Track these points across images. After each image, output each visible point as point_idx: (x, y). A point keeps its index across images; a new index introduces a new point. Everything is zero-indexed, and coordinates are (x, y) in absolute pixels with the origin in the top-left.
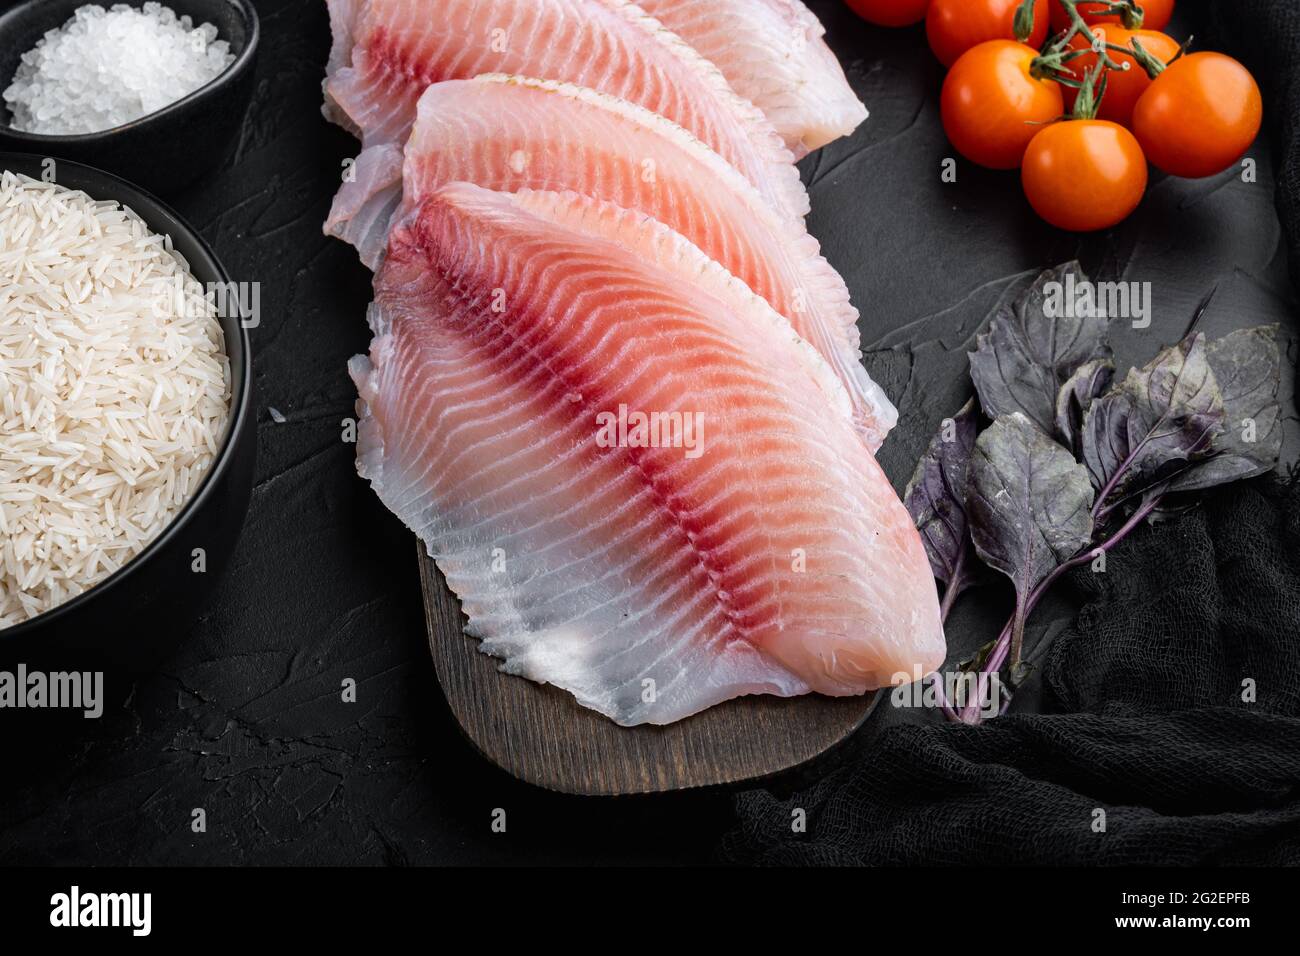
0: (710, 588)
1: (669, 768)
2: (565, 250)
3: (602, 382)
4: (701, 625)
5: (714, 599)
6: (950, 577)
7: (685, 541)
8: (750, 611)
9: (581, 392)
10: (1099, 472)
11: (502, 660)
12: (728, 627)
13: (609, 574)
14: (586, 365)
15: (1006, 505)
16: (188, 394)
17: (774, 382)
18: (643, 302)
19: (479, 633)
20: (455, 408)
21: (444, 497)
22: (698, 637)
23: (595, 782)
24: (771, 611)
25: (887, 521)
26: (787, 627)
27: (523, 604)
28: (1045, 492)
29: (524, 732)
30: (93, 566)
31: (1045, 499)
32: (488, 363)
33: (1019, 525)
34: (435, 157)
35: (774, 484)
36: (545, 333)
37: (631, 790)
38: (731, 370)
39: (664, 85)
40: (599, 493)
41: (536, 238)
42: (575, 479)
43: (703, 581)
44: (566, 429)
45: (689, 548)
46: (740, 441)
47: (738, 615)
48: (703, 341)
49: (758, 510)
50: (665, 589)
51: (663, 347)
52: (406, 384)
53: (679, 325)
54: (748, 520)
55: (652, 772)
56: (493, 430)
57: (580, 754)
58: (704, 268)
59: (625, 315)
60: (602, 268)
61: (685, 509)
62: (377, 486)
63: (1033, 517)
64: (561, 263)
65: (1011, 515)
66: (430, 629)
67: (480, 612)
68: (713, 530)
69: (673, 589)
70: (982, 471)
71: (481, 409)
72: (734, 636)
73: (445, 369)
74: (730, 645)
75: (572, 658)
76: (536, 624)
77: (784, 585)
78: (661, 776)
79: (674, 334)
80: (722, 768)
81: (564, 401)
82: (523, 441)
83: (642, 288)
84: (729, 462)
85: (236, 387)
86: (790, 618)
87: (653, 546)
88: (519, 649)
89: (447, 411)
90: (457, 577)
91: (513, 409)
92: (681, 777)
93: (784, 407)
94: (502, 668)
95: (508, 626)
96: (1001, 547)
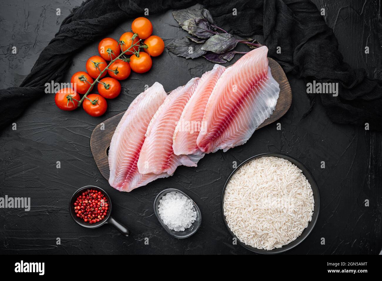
0: (260, 82)
1: (285, 82)
2: (213, 118)
3: (233, 106)
4: (265, 83)
5: (261, 82)
6: (234, 53)
7: (254, 88)
8: (263, 76)
9: (235, 109)
10: (211, 35)
11: (273, 111)
12: (265, 78)
13: (258, 99)
14: (231, 109)
15: (225, 46)
16: (259, 165)
17: (229, 79)
18: (220, 102)
19: (270, 115)
20: (237, 129)
21: (249, 128)
22: (266, 83)
23: (290, 92)
24: (263, 72)
25: (247, 58)
26: (265, 69)
27: (264, 110)
28: (220, 41)
29: (284, 104)
30: (292, 167)
31: (222, 40)
32: (230, 126)
33: (229, 43)
34: (189, 149)
35: (244, 75)
36: (226, 118)
37: (290, 87)
38: (229, 86)
39: (166, 114)
40: (248, 103)
41: (210, 123)
42: (246, 107)
43: (259, 84)
44: (240, 110)
45: (255, 87)
46: (239, 82)
47: (263, 77)
48: (225, 92)
49: (248, 77)
50: (259, 89)
51: (227, 98)
52: (232, 139)
53: (223, 96)
54: (250, 78)
55: (286, 84)
56: (240, 122)
57: (286, 95)
58: (214, 94)
59: (223, 105)
60: (216, 111)
61: (249, 89)
62: (248, 139)
63: (226, 41)
64: (215, 118)
65: (227, 45)
66: (271, 123)
67: (267, 116)
68: (252, 84)
69: (260, 88)
70: (219, 51)
71: (237, 125)
72: (266, 77)
73: (230, 133)
74: (267, 77)
75: (271, 100)
76: (267, 108)
77: (259, 71)
78: (287, 83)
79: (225, 97)
80: (283, 75)
81: (236, 112)
82: (242, 117)
83: (218, 103)
84: (242, 83)
85: (255, 158)
86: (264, 69)
87: (254, 92)
88: (272, 109)
89: (237, 131)
90: (262, 121)
91: (237, 120)
92: (286, 80)
93: (233, 77)
94: (275, 110)
95: (268, 112)
96: (232, 45)
